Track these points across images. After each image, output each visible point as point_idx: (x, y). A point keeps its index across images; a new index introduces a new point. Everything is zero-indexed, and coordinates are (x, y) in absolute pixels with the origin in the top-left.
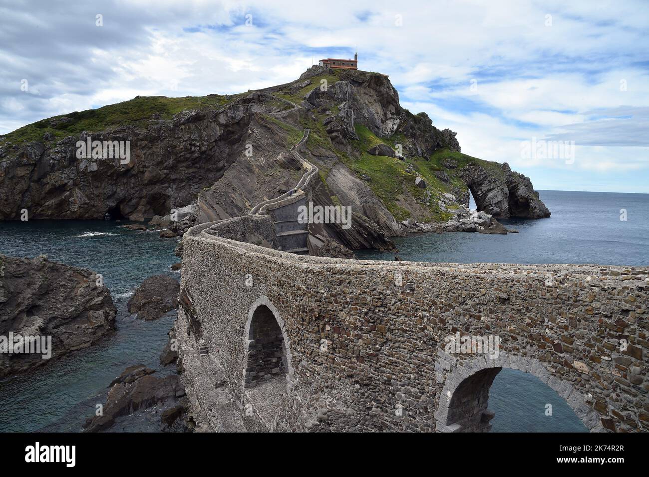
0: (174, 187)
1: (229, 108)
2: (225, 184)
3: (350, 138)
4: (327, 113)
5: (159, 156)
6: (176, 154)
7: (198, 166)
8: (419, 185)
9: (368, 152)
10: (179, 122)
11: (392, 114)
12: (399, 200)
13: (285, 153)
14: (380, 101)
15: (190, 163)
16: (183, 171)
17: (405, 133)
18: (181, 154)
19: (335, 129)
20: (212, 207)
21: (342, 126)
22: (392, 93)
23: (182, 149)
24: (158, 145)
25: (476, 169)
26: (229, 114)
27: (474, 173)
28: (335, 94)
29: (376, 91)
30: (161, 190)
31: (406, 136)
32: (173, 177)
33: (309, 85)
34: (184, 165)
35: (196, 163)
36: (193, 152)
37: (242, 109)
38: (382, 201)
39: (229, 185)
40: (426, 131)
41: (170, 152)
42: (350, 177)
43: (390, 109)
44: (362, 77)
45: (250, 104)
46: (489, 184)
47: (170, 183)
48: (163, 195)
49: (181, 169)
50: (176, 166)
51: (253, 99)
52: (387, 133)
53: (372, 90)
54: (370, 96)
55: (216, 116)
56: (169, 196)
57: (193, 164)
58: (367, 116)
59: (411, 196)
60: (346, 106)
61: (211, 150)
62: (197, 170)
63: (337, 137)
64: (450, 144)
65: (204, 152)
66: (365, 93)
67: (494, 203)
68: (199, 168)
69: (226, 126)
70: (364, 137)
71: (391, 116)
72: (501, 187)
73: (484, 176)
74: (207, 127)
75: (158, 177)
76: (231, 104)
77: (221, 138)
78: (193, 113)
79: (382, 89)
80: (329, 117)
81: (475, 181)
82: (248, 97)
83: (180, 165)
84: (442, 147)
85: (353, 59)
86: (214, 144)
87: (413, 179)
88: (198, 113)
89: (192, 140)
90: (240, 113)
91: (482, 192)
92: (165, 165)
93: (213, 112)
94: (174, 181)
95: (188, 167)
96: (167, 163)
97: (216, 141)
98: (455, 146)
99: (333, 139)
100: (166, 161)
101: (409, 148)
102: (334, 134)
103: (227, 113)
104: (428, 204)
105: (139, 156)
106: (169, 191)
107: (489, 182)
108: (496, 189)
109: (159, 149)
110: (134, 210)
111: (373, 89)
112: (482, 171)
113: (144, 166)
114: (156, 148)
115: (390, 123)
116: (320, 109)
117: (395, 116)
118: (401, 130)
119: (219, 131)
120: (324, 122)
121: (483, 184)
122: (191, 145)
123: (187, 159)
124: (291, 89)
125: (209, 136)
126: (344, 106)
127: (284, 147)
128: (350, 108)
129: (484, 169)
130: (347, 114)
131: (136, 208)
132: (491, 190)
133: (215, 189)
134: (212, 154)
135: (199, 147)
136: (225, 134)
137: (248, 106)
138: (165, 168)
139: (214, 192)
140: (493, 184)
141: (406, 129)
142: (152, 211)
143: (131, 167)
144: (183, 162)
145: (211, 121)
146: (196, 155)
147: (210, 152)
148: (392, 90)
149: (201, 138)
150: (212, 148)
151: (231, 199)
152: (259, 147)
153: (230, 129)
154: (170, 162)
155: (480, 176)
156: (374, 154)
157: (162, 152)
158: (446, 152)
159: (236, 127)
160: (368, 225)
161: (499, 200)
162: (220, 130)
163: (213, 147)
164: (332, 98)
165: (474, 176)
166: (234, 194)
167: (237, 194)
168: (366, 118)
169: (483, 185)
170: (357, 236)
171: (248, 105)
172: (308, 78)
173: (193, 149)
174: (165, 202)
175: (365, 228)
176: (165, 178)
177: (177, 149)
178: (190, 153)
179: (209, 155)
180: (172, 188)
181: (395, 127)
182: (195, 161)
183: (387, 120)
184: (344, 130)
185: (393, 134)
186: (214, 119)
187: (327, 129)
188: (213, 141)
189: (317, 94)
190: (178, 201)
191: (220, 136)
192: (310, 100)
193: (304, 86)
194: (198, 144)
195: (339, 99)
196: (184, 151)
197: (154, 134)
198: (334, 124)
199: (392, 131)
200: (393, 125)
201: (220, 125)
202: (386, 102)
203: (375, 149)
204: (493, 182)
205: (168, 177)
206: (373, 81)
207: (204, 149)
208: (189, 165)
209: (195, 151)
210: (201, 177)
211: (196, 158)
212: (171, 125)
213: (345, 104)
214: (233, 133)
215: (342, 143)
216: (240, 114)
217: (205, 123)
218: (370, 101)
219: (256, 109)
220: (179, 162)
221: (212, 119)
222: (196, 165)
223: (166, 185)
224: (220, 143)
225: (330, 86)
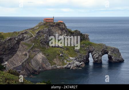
0: (5, 56)
2: (13, 59)
6: (5, 48)
10: (6, 41)
13: (25, 52)
14: (60, 30)
20: (10, 64)
22: (64, 27)
25: (91, 47)
29: (58, 27)
32: (5, 54)
33: (38, 28)
43: (63, 31)
44: (54, 24)
45: (23, 34)
48: (2, 58)
54: (57, 29)
55: (15, 38)
56: (4, 58)
59: (58, 59)
61: (14, 46)
63: (43, 43)
64: (86, 38)
66: (55, 28)
67: (95, 57)
69: (17, 40)
72: (99, 53)
73: (93, 49)
75: (1, 54)
76: (19, 35)
78: (9, 38)
80: (41, 38)
81: (91, 51)
83: (6, 51)
84: (83, 40)
85: (53, 19)
87: (60, 55)
95: (8, 51)
98: (88, 39)
103: (18, 37)
104: (61, 61)
109: (1, 47)
116: (40, 36)
117: (65, 33)
119: (16, 42)
120: (40, 40)
121: (93, 51)
122: (9, 46)
124: (34, 29)
125: (13, 43)
126: (45, 35)
129: (94, 47)
130: (47, 37)
138: (3, 52)
139: (10, 61)
140: (96, 52)
146: (10, 48)
149: (11, 44)
151: (14, 62)
152: (20, 50)
154: (4, 50)
156: (53, 47)
158: (83, 42)
159: (20, 40)
161: (97, 57)
164: (43, 33)
165: (91, 49)
172: (38, 26)
178: (8, 48)
179: (13, 48)
182: (10, 50)
184: (45, 41)
187: (40, 42)
190: (6, 60)
192: (38, 33)
195: (45, 33)
198: (42, 40)
201: (16, 40)
205: (3, 54)
206: (57, 25)
207: (12, 46)
210: (11, 53)
212: (4, 42)
215: (45, 45)
216: (21, 37)
217: (12, 40)
219: (25, 35)
223: (3, 56)
224: (16, 45)
225: (43, 29)
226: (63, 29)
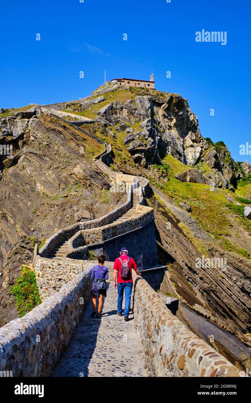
3: (154, 162)
4: (128, 130)
9: (177, 178)
11: (193, 141)
13: (86, 165)
17: (208, 162)
19: (139, 148)
28: (136, 109)
33: (103, 101)
37: (20, 124)
43: (190, 136)
44: (161, 97)
45: (31, 119)
51: (34, 113)
52: (189, 161)
54: (170, 119)
60: (150, 123)
63: (140, 159)
71: (191, 143)
76: (7, 118)
79: (182, 112)
80: (130, 134)
84: (244, 180)
90: (18, 129)
99: (136, 161)
101: (215, 178)
102: (138, 155)
111: (173, 112)
115: (191, 151)
116: (118, 126)
117: (195, 144)
118: (202, 158)
120: (125, 141)
126: (147, 123)
128: (154, 127)
130: (151, 133)
137: (28, 122)
171: (28, 120)
172: (101, 94)
181: (197, 155)
184: (149, 151)
187: (129, 148)
189: (113, 109)
192: (105, 116)
193: (96, 102)
195: (141, 115)
198: (137, 142)
199: (194, 159)
200: (194, 153)
202: (185, 127)
203: (185, 175)
206: (173, 102)
213: (148, 121)
225: (129, 101)
226: (189, 129)
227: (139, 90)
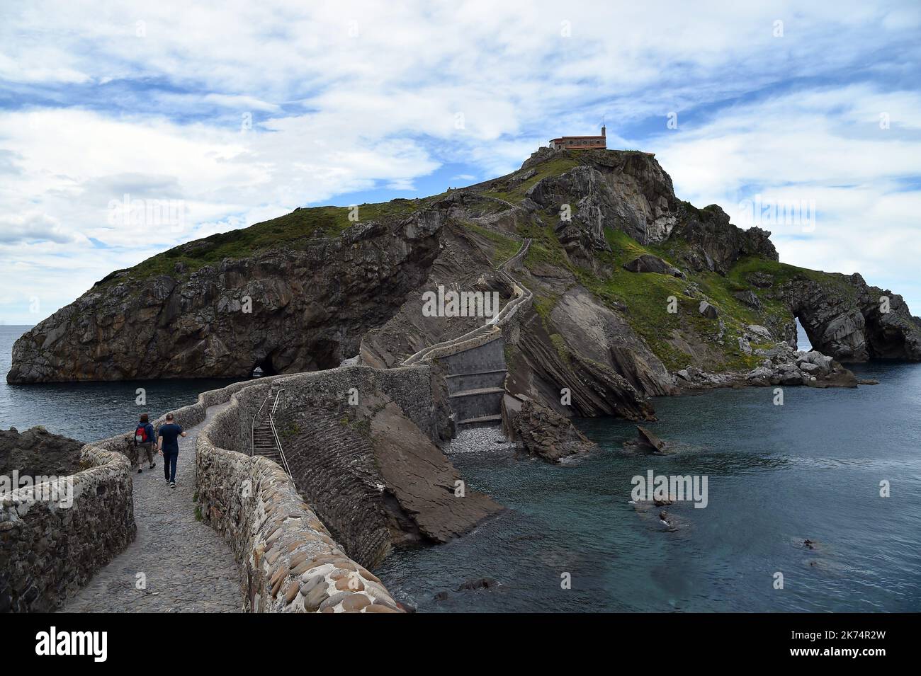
0: (345, 330)
1: (420, 217)
2: (401, 322)
3: (597, 249)
5: (323, 287)
6: (346, 284)
7: (378, 299)
8: (706, 314)
9: (625, 268)
10: (350, 239)
11: (664, 210)
12: (672, 338)
13: (489, 273)
14: (644, 192)
15: (365, 296)
16: (358, 307)
17: (686, 236)
18: (354, 284)
19: (572, 236)
20: (380, 356)
21: (582, 231)
22: (662, 178)
23: (354, 276)
24: (322, 272)
25: (805, 286)
26: (420, 225)
27: (802, 292)
28: (572, 185)
29: (636, 177)
30: (327, 335)
31: (688, 241)
32: (343, 316)
34: (358, 299)
35: (376, 295)
36: (371, 280)
37: (438, 216)
38: (644, 340)
39: (406, 323)
40: (719, 232)
41: (337, 282)
42: (594, 306)
43: (660, 203)
44: (614, 158)
45: (450, 209)
46: (830, 307)
47: (338, 325)
48: (329, 341)
49: (354, 304)
50: (347, 301)
51: (453, 201)
52: (656, 238)
53: (629, 177)
54: (628, 185)
55: (401, 229)
56: (337, 343)
57: (371, 297)
58: (623, 215)
59: (692, 332)
60: (589, 202)
61: (395, 276)
62: (376, 305)
63: (575, 248)
64: (761, 249)
65: (386, 280)
66: (619, 182)
67: (839, 337)
68: (379, 303)
69: (415, 241)
70: (620, 245)
71: (661, 213)
72: (851, 312)
73: (819, 295)
74: (389, 244)
75: (322, 316)
76: (423, 211)
77: (409, 259)
78: (369, 226)
79: (645, 174)
81: (806, 305)
82: (446, 200)
83: (352, 299)
84: (748, 255)
85: (600, 134)
86: (400, 268)
87: (697, 305)
88: (375, 227)
89: (368, 263)
90: (436, 223)
91: (818, 321)
92: (331, 300)
93: (396, 222)
94: (344, 321)
95: (363, 302)
96: (334, 297)
97: (402, 263)
98: (771, 252)
99: (569, 251)
100: (333, 294)
101: (693, 259)
102: (572, 244)
103: (416, 223)
104: (722, 343)
105: (295, 289)
106: (338, 337)
107: (830, 304)
108: (842, 315)
109: (322, 278)
110: (291, 363)
111: (631, 175)
112: (816, 288)
113: (303, 303)
114: (319, 276)
115: (660, 224)
116: (549, 210)
117: (669, 213)
118: (679, 232)
119: (406, 249)
120: (556, 228)
121: (819, 308)
122: (366, 270)
123: (361, 291)
124: (508, 183)
125: (392, 257)
126: (585, 202)
127: (489, 265)
128: (595, 204)
129: (818, 285)
130: (591, 214)
131: (293, 361)
132: (834, 317)
133: (386, 331)
134: (398, 281)
135: (379, 273)
136: (415, 253)
137: (447, 212)
138: (331, 305)
139: (385, 334)
140: (836, 309)
141: (687, 232)
142: (315, 365)
143: (285, 303)
144: (357, 294)
145: (394, 235)
146: (374, 284)
147: (394, 279)
148: (662, 175)
149: (380, 261)
150: (397, 273)
151: (409, 343)
152: (452, 267)
153: (422, 245)
154: (339, 295)
155: (812, 296)
156: (634, 271)
157: (326, 282)
158: (753, 262)
159: (430, 242)
160: (606, 377)
161: (849, 332)
162: (408, 247)
163: (399, 271)
164: (567, 191)
165: (803, 296)
166: (414, 337)
167: (418, 337)
168: (621, 218)
169: (819, 311)
170: (590, 396)
171: (446, 210)
172: (533, 167)
173: (370, 275)
174: (332, 352)
175: (602, 383)
176: (332, 317)
177: (347, 276)
178: (364, 282)
179: (393, 284)
180: (341, 332)
181: (669, 229)
182: (372, 293)
183: (657, 219)
184: (586, 238)
185: (666, 239)
186: (399, 233)
187: (560, 237)
188: (397, 263)
189: (545, 188)
190: (349, 350)
191: (408, 256)
192: (535, 196)
193: (526, 177)
194: (376, 269)
195: (578, 192)
196: (357, 279)
197: (315, 257)
198: (571, 229)
199: (664, 235)
200: (665, 226)
201: (407, 240)
202: (653, 192)
203: (636, 262)
204: (837, 304)
205: (336, 316)
206: (630, 162)
207: (385, 275)
208: (365, 298)
209: (372, 278)
210: (382, 316)
211: (375, 288)
212: (339, 244)
213: (586, 199)
214: (426, 250)
215: (585, 257)
217: (387, 238)
218: (627, 193)
219: (458, 214)
220: (351, 294)
221: (396, 233)
222: (375, 298)
223: (334, 327)
224: (408, 266)
225: (564, 174)
226: (658, 194)
227: (583, 153)
